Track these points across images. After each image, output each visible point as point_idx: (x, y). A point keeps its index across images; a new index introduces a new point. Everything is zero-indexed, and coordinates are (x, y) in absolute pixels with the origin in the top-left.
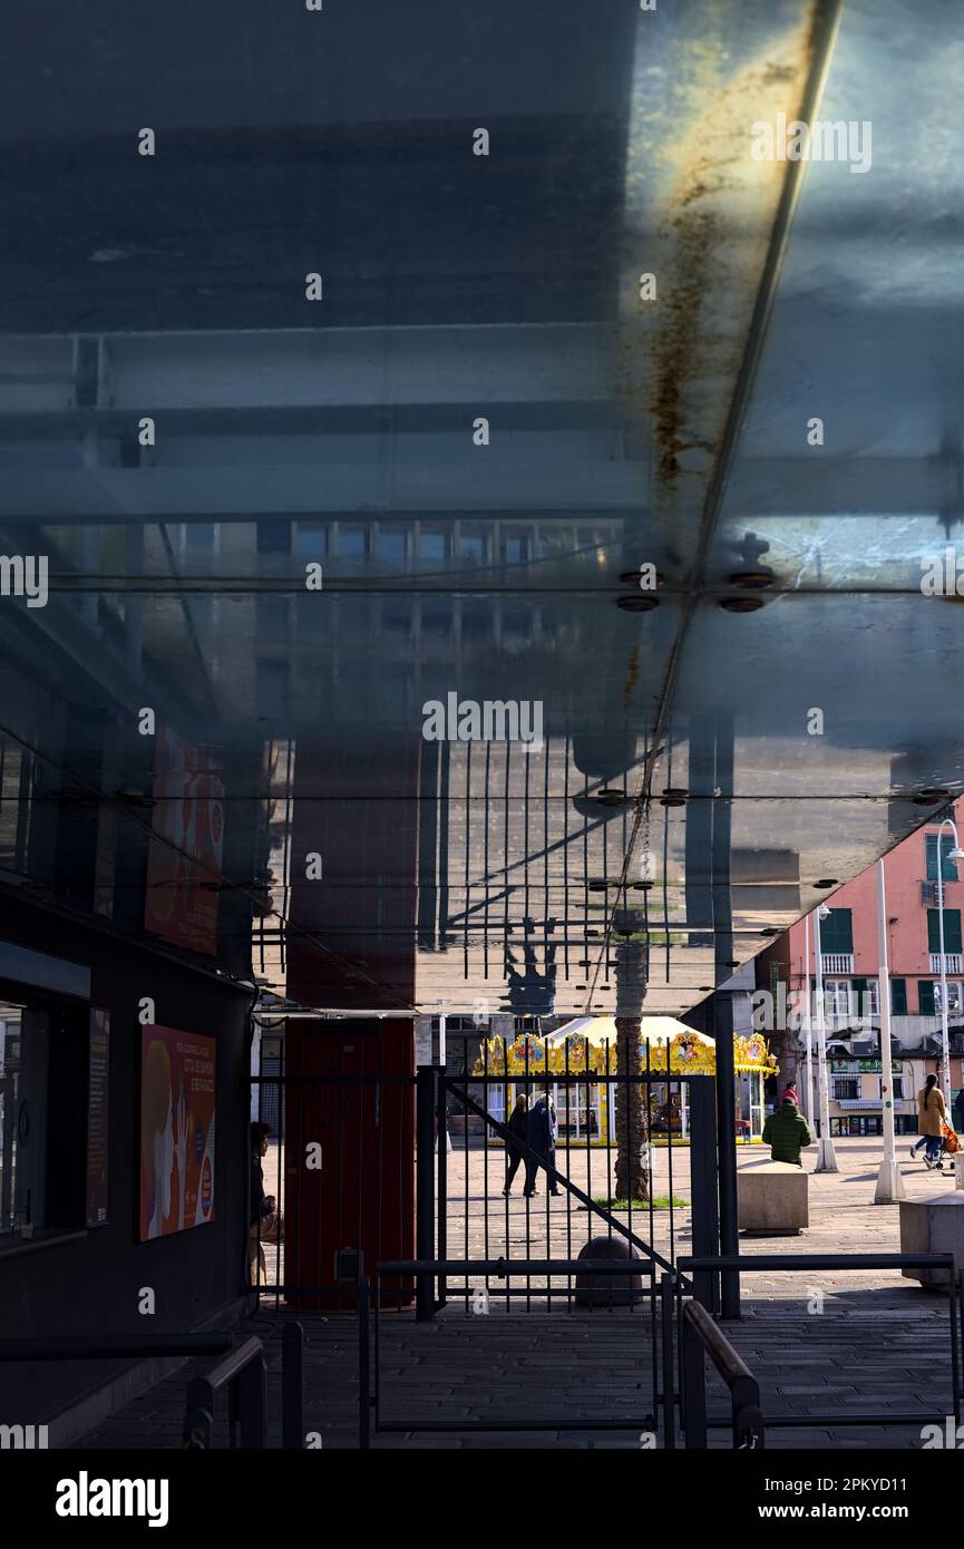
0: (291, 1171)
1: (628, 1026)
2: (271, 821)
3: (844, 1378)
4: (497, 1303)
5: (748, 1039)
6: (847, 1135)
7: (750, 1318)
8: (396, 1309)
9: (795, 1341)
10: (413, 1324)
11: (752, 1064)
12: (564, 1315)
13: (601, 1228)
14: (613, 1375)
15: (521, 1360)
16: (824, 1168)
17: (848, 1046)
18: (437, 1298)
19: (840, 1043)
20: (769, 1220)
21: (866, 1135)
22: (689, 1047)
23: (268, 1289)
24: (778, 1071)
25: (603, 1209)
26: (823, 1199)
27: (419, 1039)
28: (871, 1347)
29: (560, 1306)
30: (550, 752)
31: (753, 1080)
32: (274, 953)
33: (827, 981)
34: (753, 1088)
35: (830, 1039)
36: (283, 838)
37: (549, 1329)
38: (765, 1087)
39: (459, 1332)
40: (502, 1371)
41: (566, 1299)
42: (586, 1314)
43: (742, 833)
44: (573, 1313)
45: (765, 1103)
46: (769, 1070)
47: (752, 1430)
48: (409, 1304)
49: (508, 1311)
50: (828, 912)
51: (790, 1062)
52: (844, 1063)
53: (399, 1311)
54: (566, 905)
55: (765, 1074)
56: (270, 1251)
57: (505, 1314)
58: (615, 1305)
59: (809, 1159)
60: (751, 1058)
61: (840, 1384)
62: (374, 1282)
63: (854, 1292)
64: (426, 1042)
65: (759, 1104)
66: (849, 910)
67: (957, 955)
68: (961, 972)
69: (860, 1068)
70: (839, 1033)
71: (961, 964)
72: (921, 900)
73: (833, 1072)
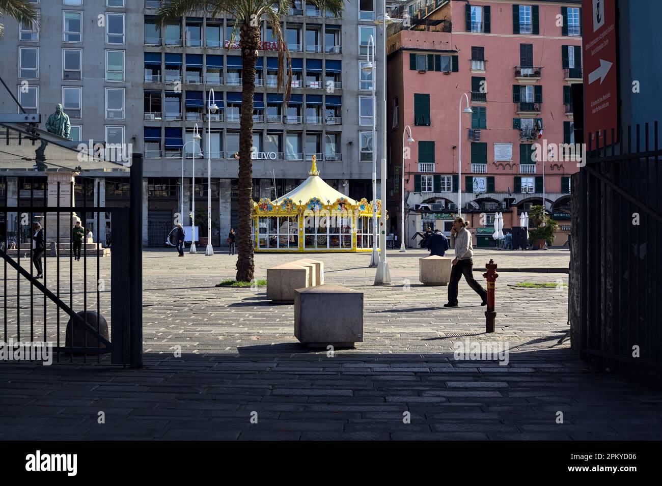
17: (430, 206)
19: (426, 205)
22: (344, 205)
27: (223, 201)
33: (422, 176)
52: (428, 214)
64: (228, 202)
66: (434, 142)
67: (484, 164)
68: (486, 172)
69: (435, 217)
70: (427, 200)
71: (486, 168)
72: (469, 138)
73: (422, 219)
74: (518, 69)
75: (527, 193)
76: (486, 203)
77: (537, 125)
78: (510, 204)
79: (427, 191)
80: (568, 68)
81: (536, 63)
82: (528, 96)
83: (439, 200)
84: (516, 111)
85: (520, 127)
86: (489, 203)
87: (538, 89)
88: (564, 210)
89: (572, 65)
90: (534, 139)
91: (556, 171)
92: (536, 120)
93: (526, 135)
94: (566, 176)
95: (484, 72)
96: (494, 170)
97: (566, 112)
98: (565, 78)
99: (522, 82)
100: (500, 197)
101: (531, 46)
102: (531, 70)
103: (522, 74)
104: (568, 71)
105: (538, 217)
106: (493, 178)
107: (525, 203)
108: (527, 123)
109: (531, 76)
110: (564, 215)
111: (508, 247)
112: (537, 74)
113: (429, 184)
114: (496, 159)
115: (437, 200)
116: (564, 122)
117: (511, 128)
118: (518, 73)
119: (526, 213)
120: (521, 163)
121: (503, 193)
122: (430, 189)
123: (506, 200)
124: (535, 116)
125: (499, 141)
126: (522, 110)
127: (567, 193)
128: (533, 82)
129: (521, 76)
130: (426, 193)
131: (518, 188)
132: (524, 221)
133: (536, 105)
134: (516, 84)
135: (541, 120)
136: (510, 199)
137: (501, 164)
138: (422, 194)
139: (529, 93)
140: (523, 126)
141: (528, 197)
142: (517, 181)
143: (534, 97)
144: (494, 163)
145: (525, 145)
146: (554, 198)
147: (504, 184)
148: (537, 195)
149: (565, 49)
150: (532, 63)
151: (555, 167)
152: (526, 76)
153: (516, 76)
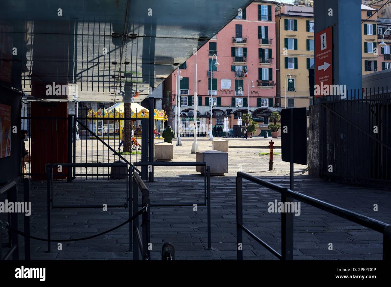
0: (33, 143)
1: (127, 106)
2: (27, 44)
3: (179, 196)
4: (89, 178)
5: (160, 111)
6: (185, 137)
7: (156, 182)
8: (62, 180)
9: (168, 187)
10: (66, 183)
11: (161, 118)
12: (107, 181)
13: (117, 158)
14: (119, 196)
15: (95, 192)
16: (178, 145)
17: (186, 113)
18: (73, 176)
19: (184, 113)
20: (163, 157)
21: (190, 137)
22: (144, 113)
23: (26, 174)
24: (168, 120)
25: (119, 154)
26: (177, 152)
28: (187, 189)
29: (106, 179)
30: (106, 27)
31: (161, 122)
32: (28, 82)
33: (181, 96)
34: (161, 124)
35: (182, 112)
36: (30, 49)
37: (103, 184)
38: (164, 124)
39: (79, 185)
40: (90, 195)
41: (107, 177)
42: (113, 181)
43: (158, 52)
44: (110, 180)
45: (164, 128)
46: (165, 119)
47: (147, 203)
48: (66, 178)
49: (92, 180)
50: (182, 78)
51: (171, 118)
52: (185, 118)
53: (63, 180)
54: (109, 71)
55: (164, 120)
56: (27, 164)
57: (91, 180)
58: (121, 178)
59: (174, 143)
60: (161, 116)
61: (179, 198)
62: (51, 169)
63: (184, 175)
65: (162, 128)
66: (188, 78)
67: (216, 91)
68: (217, 95)
69: (189, 119)
70: (184, 110)
71: (217, 93)
72: (207, 76)
73: (182, 120)
74: (234, 38)
75: (239, 107)
76: (217, 112)
77: (244, 69)
78: (230, 112)
79: (184, 105)
80: (261, 38)
81: (244, 35)
82: (240, 53)
83: (191, 110)
84: (233, 61)
85: (235, 70)
86: (218, 112)
87: (245, 50)
88: (258, 116)
89: (263, 37)
90: (243, 77)
91: (254, 95)
92: (244, 67)
93: (238, 75)
94: (259, 98)
95: (216, 40)
96: (221, 94)
97: (260, 63)
98: (259, 44)
99: (236, 45)
100: (224, 109)
101: (241, 25)
102: (241, 39)
103: (237, 41)
104: (261, 40)
105: (247, 120)
106: (220, 98)
107: (237, 112)
108: (239, 68)
109: (241, 42)
110: (259, 119)
111: (231, 136)
112: (244, 41)
113: (186, 101)
114: (222, 88)
115: (190, 110)
116: (259, 68)
117: (230, 70)
118: (234, 41)
119: (241, 118)
120: (235, 90)
121: (226, 107)
122: (186, 104)
123: (227, 110)
124: (243, 64)
125: (224, 78)
126: (236, 61)
127: (260, 107)
128: (242, 45)
129: (236, 42)
130: (184, 106)
131: (233, 104)
132: (239, 122)
133: (244, 59)
134: (233, 47)
135: (246, 66)
136: (230, 110)
137: (225, 90)
138: (182, 107)
139: (240, 52)
140: (237, 70)
141: (239, 109)
142: (233, 100)
143: (243, 54)
144: (221, 90)
145: (238, 80)
146: (253, 109)
147: (226, 101)
148: (245, 108)
149: (260, 28)
150: (242, 35)
151: (254, 93)
152: (238, 42)
153: (233, 42)
